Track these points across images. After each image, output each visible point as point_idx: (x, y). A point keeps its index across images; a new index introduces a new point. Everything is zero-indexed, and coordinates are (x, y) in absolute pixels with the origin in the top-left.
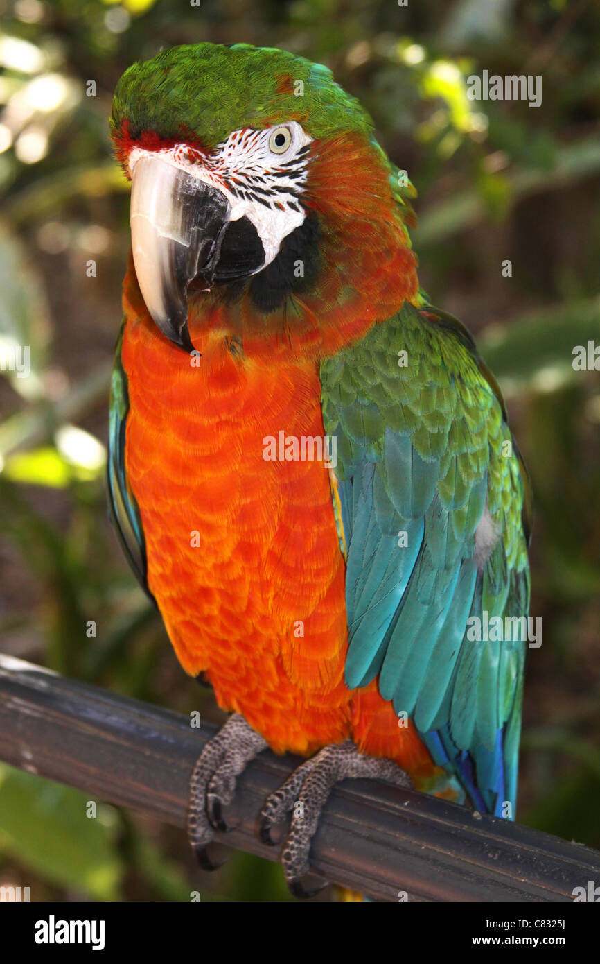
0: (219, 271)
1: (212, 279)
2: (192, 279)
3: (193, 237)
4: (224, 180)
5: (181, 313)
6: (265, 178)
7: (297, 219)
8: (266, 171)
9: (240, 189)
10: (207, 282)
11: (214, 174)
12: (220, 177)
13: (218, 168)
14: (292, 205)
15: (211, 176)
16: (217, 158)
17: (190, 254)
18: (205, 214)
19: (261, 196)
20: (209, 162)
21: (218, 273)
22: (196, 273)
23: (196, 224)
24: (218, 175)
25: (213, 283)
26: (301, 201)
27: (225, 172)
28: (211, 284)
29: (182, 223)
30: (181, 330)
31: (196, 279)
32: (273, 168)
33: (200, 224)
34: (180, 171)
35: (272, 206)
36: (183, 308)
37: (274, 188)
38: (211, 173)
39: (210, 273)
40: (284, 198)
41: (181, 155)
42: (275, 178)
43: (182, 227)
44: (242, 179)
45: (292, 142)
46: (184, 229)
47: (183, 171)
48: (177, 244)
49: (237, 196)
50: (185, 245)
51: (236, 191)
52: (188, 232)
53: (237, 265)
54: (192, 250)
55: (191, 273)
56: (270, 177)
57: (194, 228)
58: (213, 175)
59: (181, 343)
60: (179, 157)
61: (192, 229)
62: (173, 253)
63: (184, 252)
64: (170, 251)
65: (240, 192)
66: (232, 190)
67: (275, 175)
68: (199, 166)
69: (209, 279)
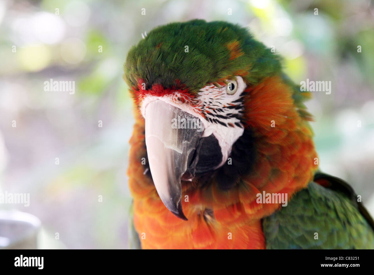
0: (198, 168)
1: (194, 173)
2: (184, 173)
3: (184, 148)
4: (201, 112)
5: (178, 194)
6: (223, 109)
7: (239, 132)
8: (224, 105)
9: (210, 117)
10: (191, 175)
11: (196, 108)
12: (199, 110)
13: (198, 105)
14: (237, 124)
15: (194, 110)
16: (197, 99)
17: (183, 158)
18: (191, 133)
19: (221, 120)
20: (193, 101)
21: (197, 169)
22: (186, 169)
23: (186, 139)
24: (198, 109)
25: (195, 175)
26: (243, 121)
27: (202, 107)
28: (193, 176)
29: (178, 139)
30: (177, 205)
31: (185, 173)
32: (228, 104)
33: (188, 139)
34: (176, 108)
35: (228, 125)
36: (179, 191)
37: (228, 115)
38: (194, 108)
39: (193, 170)
40: (233, 120)
41: (177, 98)
42: (228, 109)
43: (178, 142)
44: (211, 111)
45: (237, 87)
46: (179, 143)
47: (177, 108)
48: (175, 152)
49: (209, 121)
50: (180, 152)
51: (208, 118)
52: (181, 144)
53: (207, 164)
54: (184, 155)
55: (183, 169)
56: (226, 109)
57: (185, 142)
58: (195, 110)
59: (177, 213)
60: (175, 99)
61: (184, 142)
62: (173, 158)
63: (180, 157)
64: (172, 156)
65: (210, 119)
66: (206, 118)
67: (228, 107)
68: (187, 104)
69: (192, 173)
